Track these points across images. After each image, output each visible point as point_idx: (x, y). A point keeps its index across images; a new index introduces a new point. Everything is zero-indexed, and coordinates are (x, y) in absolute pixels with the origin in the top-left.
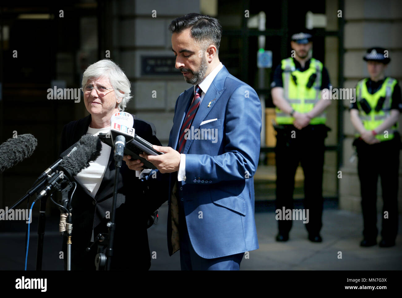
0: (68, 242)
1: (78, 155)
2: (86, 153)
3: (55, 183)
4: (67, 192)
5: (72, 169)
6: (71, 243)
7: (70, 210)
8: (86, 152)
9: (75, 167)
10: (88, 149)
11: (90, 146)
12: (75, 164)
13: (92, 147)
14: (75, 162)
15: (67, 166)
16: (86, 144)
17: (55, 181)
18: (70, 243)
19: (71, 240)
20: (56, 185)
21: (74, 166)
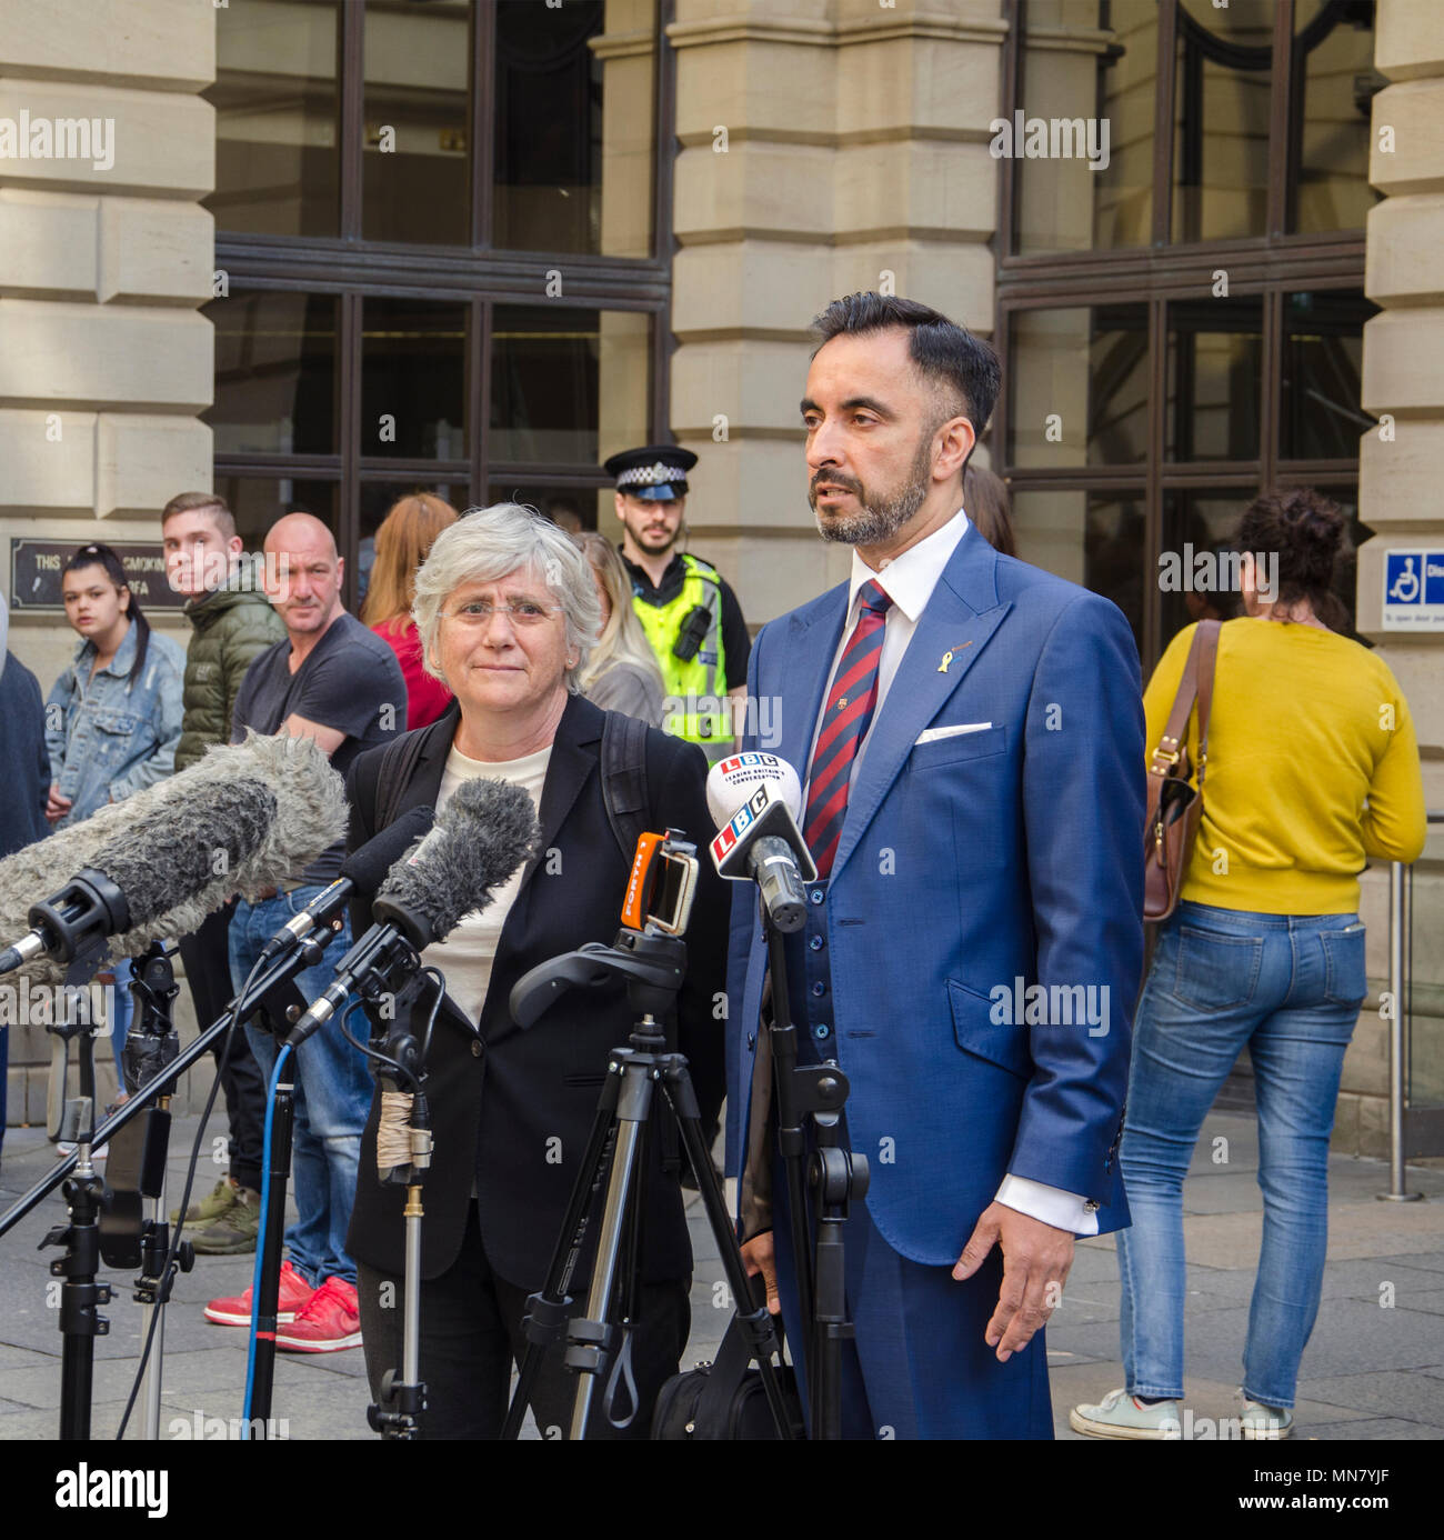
0: (410, 1210)
1: (456, 859)
2: (483, 851)
3: (367, 972)
4: (409, 1006)
5: (432, 913)
6: (422, 1214)
7: (421, 1079)
8: (483, 845)
9: (444, 908)
10: (491, 833)
11: (499, 825)
12: (442, 893)
13: (503, 827)
14: (442, 889)
15: (413, 905)
16: (484, 816)
17: (364, 965)
18: (416, 1213)
19: (422, 1200)
20: (370, 977)
21: (438, 904)
